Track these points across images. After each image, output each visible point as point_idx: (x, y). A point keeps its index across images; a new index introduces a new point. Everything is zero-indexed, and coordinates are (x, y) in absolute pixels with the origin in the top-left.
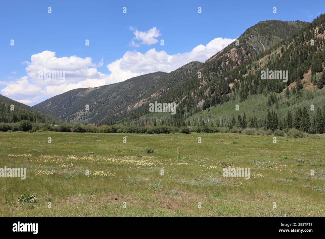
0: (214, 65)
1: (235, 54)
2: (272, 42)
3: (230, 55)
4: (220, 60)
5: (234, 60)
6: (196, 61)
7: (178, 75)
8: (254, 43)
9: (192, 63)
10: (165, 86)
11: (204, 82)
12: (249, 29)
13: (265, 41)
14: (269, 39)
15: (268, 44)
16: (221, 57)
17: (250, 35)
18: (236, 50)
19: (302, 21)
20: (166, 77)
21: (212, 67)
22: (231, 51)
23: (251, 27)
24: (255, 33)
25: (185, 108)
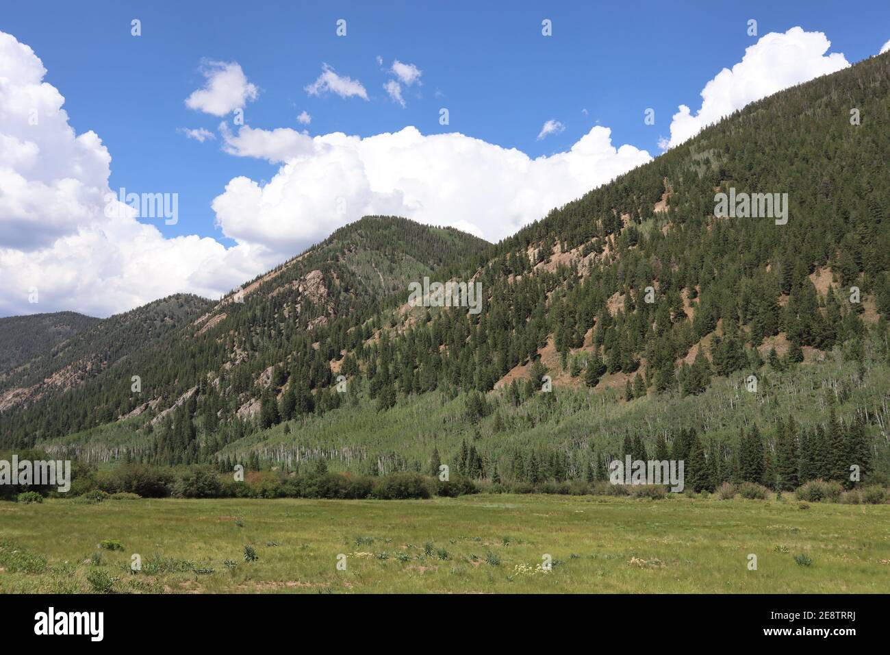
0: (263, 309)
1: (318, 287)
2: (400, 268)
3: (304, 288)
4: (278, 297)
5: (315, 300)
6: (190, 294)
7: (134, 326)
8: (358, 263)
9: (178, 296)
10: (94, 355)
11: (238, 351)
12: (343, 229)
13: (382, 263)
14: (393, 261)
15: (391, 272)
16: (282, 289)
17: (348, 244)
18: (321, 276)
19: (459, 229)
20: (96, 329)
21: (258, 313)
22: (308, 278)
23: (347, 225)
24: (359, 242)
25: (199, 421)
